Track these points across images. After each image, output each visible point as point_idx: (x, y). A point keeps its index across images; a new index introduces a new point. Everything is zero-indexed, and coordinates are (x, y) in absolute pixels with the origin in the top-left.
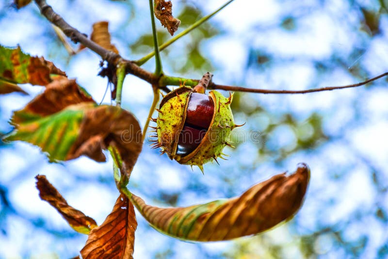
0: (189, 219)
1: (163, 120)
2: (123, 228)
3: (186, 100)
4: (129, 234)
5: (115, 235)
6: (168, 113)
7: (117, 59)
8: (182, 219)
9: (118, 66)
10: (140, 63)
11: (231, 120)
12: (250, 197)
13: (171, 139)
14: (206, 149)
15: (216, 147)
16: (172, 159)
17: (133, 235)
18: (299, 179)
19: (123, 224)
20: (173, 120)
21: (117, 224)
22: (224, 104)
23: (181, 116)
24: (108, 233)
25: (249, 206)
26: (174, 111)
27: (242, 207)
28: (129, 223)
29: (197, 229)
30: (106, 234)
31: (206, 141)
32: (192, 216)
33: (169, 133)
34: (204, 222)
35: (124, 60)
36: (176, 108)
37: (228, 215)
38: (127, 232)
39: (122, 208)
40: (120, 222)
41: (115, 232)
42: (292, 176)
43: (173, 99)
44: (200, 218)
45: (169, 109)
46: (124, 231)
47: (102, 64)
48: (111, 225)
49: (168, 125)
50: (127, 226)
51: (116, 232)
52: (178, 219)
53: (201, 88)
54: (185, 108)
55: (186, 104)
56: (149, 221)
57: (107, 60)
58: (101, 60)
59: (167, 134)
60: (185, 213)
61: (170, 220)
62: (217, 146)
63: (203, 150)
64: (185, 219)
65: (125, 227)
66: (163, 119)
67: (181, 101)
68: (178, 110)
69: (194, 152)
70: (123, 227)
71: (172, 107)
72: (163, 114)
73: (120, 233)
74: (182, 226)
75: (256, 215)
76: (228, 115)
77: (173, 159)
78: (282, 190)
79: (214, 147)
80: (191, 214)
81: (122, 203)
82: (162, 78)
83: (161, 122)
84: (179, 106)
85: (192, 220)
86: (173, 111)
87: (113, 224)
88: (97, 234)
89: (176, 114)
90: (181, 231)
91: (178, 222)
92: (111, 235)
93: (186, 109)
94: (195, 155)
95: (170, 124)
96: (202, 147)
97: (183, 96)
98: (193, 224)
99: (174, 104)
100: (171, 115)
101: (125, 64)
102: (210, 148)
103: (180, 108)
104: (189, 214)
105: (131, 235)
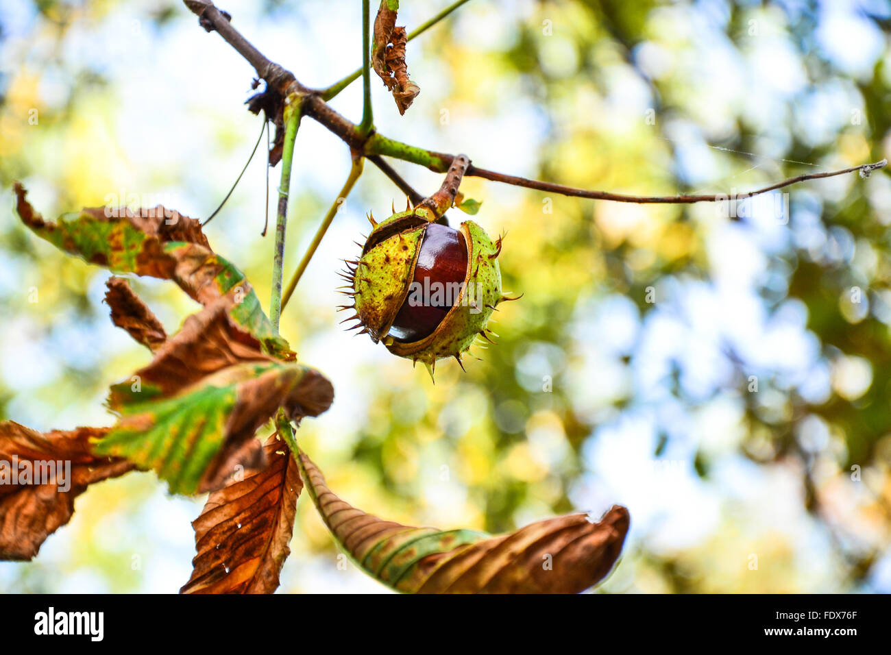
0: (405, 556)
1: (368, 281)
2: (275, 488)
3: (416, 247)
4: (286, 503)
5: (259, 500)
6: (379, 269)
7: (288, 83)
8: (391, 551)
9: (288, 100)
10: (329, 94)
11: (496, 289)
12: (519, 547)
13: (380, 318)
14: (444, 343)
15: (463, 340)
16: (377, 342)
17: (293, 506)
18: (610, 537)
19: (276, 481)
20: (388, 284)
21: (265, 480)
22: (486, 259)
23: (404, 281)
24: (247, 495)
25: (515, 561)
26: (391, 268)
27: (502, 561)
28: (287, 483)
29: (416, 579)
30: (243, 497)
31: (445, 329)
32: (410, 553)
33: (378, 307)
34: (432, 570)
35: (301, 88)
36: (395, 263)
37: (476, 569)
38: (282, 496)
39: (277, 452)
40: (271, 476)
41: (260, 494)
42: (598, 528)
43: (391, 241)
44: (426, 562)
45: (382, 261)
46: (277, 493)
47: (255, 86)
48: (255, 483)
49: (376, 292)
50: (282, 485)
51: (262, 494)
52: (385, 548)
53: (446, 198)
54: (412, 263)
55: (414, 257)
56: (329, 525)
57: (266, 79)
58: (256, 76)
59: (373, 309)
60: (400, 542)
61: (371, 545)
62: (465, 337)
63: (437, 344)
64: (396, 553)
65: (280, 485)
66: (368, 277)
67: (405, 248)
68: (399, 267)
69: (420, 342)
70: (275, 485)
71: (387, 260)
72: (369, 268)
73: (270, 497)
74: (390, 565)
75: (526, 580)
76: (492, 280)
77: (380, 342)
78: (578, 552)
79: (459, 340)
80: (409, 548)
81: (279, 445)
82: (371, 139)
83: (364, 284)
84: (401, 260)
85: (410, 560)
86: (389, 267)
87: (258, 480)
88: (227, 494)
89: (395, 275)
90: (387, 571)
91: (385, 555)
92: (252, 501)
93: (414, 267)
94: (422, 350)
95: (380, 291)
96: (437, 339)
97: (410, 237)
98: (410, 567)
99: (392, 254)
100: (383, 274)
101: (302, 98)
102: (451, 342)
103: (403, 263)
104: (404, 547)
105: (289, 506)
